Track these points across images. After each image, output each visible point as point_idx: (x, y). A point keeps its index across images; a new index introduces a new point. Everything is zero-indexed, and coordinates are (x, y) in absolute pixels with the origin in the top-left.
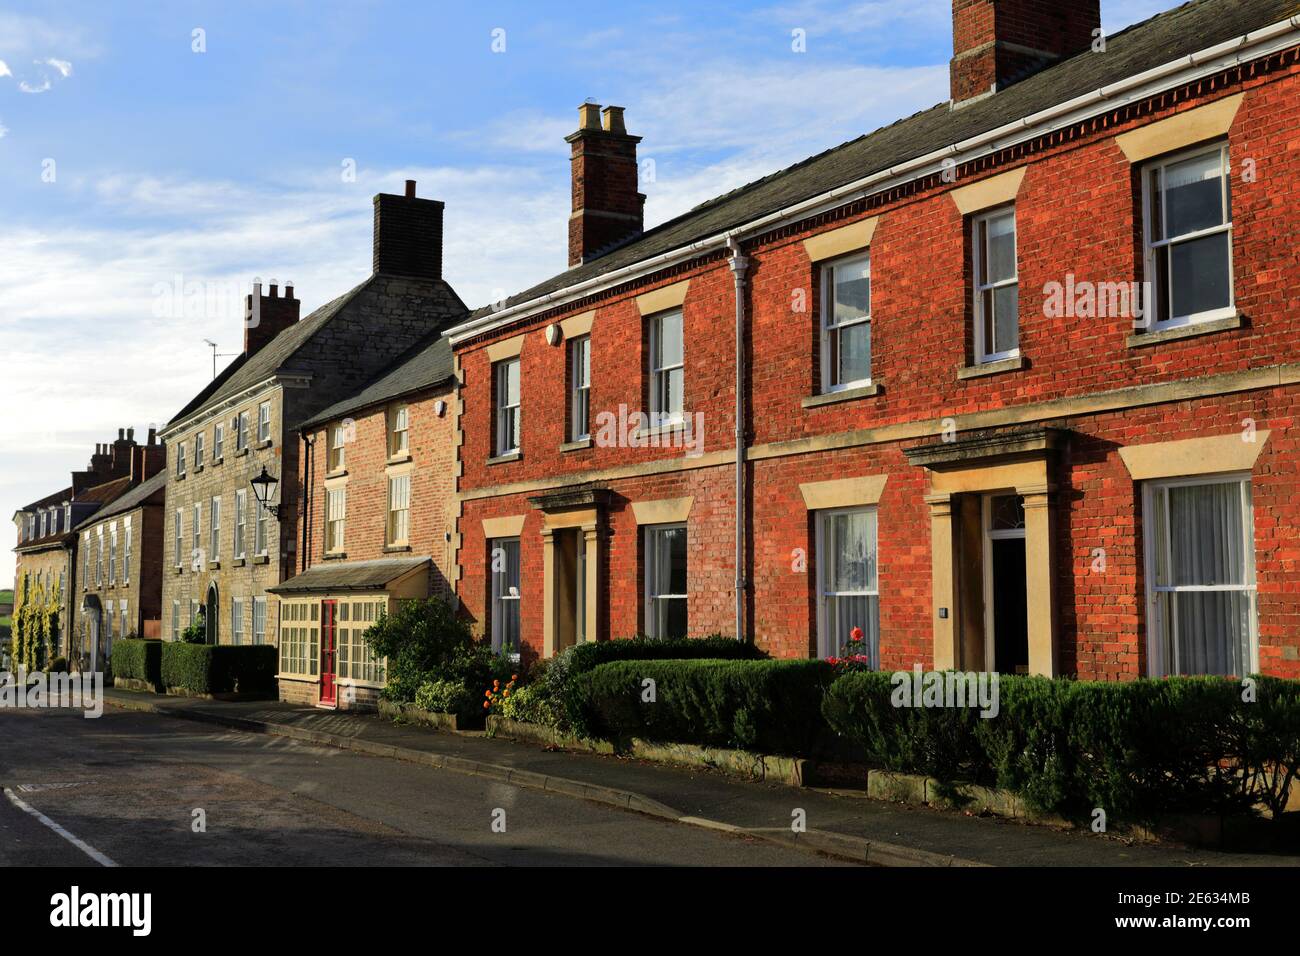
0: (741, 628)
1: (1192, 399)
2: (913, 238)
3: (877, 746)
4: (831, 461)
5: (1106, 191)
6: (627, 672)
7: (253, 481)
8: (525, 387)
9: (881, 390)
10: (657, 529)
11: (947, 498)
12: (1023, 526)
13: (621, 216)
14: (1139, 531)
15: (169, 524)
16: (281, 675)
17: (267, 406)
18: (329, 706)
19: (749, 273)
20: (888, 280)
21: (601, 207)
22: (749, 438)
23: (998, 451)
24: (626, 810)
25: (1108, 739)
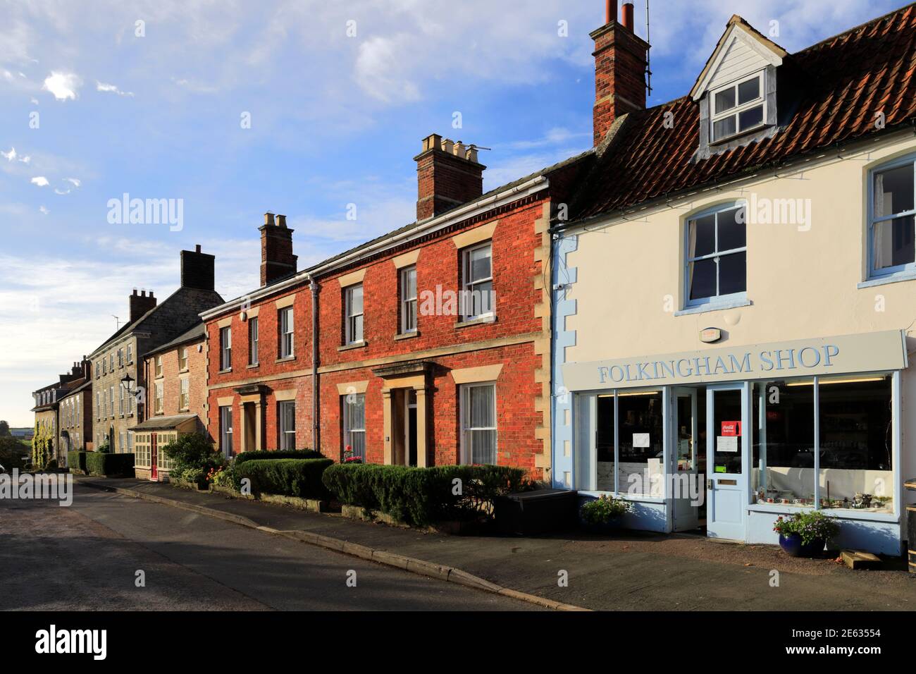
0: (315, 445)
1: (477, 350)
2: (379, 278)
3: (341, 495)
4: (348, 374)
5: (448, 261)
6: (253, 465)
7: (122, 380)
8: (233, 339)
9: (367, 344)
10: (285, 403)
11: (389, 391)
12: (416, 403)
13: (285, 265)
14: (458, 405)
15: (94, 399)
16: (136, 466)
17: (130, 345)
18: (155, 480)
19: (318, 291)
20: (369, 296)
21: (275, 260)
22: (318, 364)
23: (406, 371)
24: (239, 524)
25: (417, 492)
